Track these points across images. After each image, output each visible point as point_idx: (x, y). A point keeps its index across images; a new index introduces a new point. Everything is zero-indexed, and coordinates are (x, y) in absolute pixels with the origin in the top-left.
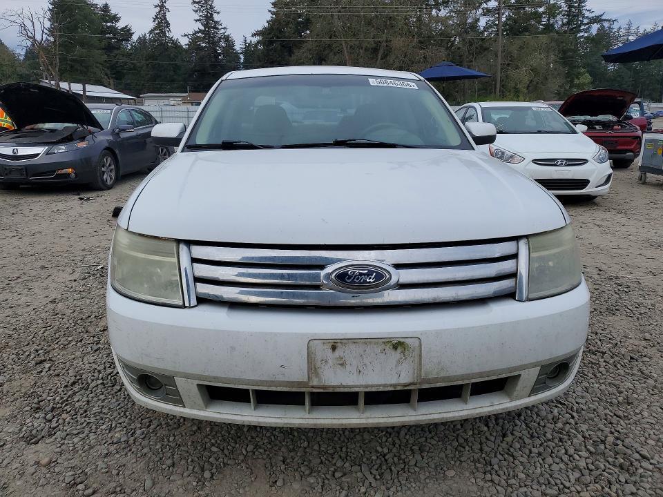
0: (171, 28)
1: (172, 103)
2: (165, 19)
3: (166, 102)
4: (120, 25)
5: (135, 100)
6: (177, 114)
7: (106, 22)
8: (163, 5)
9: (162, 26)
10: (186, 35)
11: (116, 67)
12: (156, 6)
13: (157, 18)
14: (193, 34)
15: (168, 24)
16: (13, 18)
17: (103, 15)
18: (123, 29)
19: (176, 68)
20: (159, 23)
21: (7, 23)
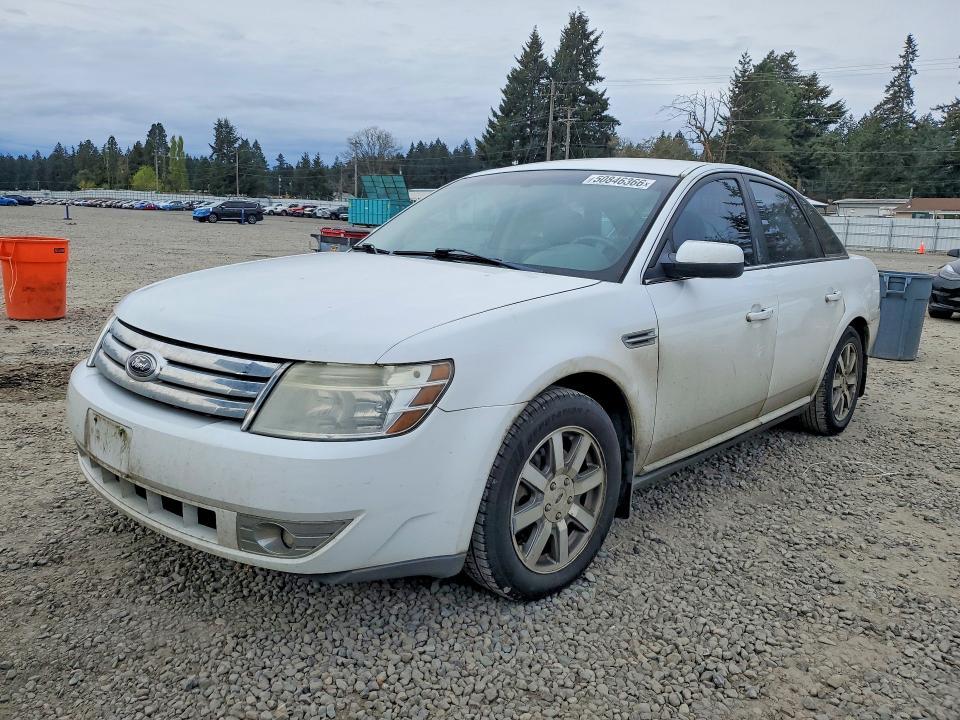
0: (916, 98)
1: (882, 213)
2: (908, 85)
3: (874, 212)
4: (827, 102)
5: (825, 207)
6: (873, 230)
7: (809, 99)
8: (907, 64)
9: (900, 96)
10: (939, 108)
11: (811, 161)
12: (895, 68)
13: (893, 84)
14: (952, 106)
15: (910, 92)
16: (683, 106)
17: (807, 90)
18: (830, 108)
19: (910, 161)
20: (895, 92)
21: (675, 112)
